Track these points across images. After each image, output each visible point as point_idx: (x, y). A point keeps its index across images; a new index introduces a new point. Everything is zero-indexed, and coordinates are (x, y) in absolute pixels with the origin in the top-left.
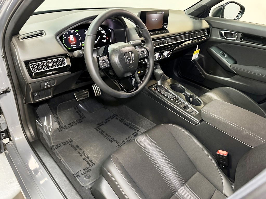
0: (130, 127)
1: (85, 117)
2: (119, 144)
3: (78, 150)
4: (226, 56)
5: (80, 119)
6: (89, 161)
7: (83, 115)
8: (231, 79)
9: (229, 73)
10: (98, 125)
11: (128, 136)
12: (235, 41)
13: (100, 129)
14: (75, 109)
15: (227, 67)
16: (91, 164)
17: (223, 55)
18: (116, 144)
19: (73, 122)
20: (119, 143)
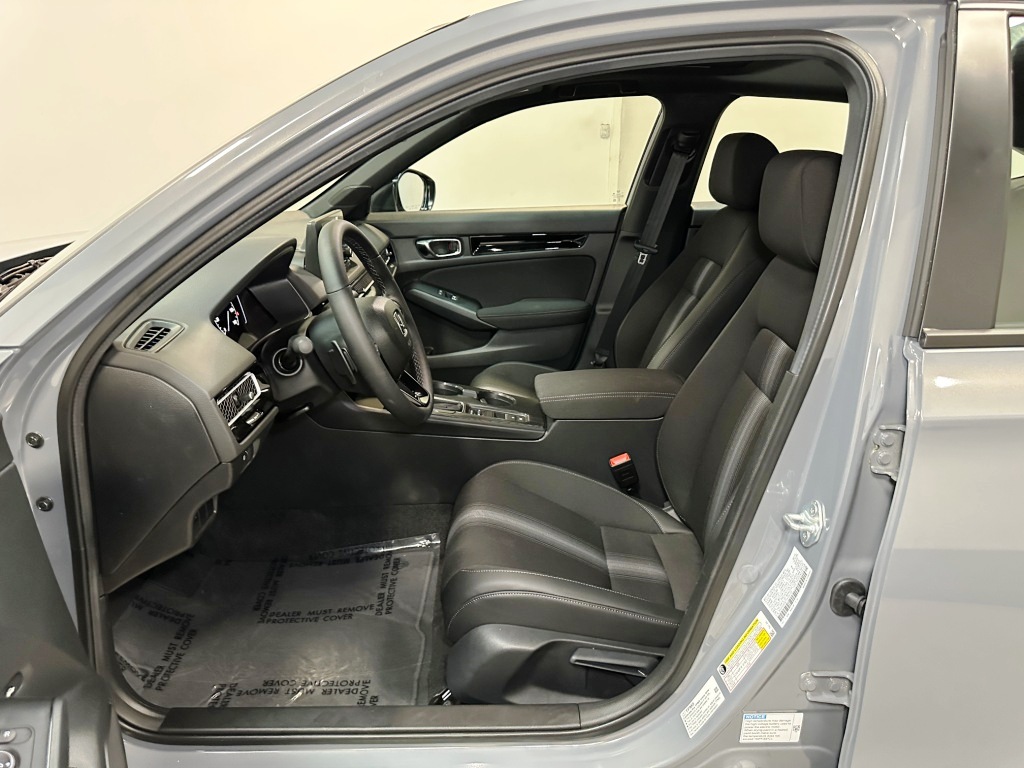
0: (358, 560)
1: (190, 616)
2: (376, 607)
3: (283, 689)
4: (454, 298)
5: (183, 629)
6: (348, 687)
7: (177, 613)
8: (493, 345)
9: (480, 333)
10: (256, 609)
11: (379, 580)
12: (462, 257)
13: (278, 614)
14: (140, 608)
15: (470, 320)
16: (360, 688)
17: (447, 297)
18: (370, 613)
19: (171, 648)
20: (371, 606)
